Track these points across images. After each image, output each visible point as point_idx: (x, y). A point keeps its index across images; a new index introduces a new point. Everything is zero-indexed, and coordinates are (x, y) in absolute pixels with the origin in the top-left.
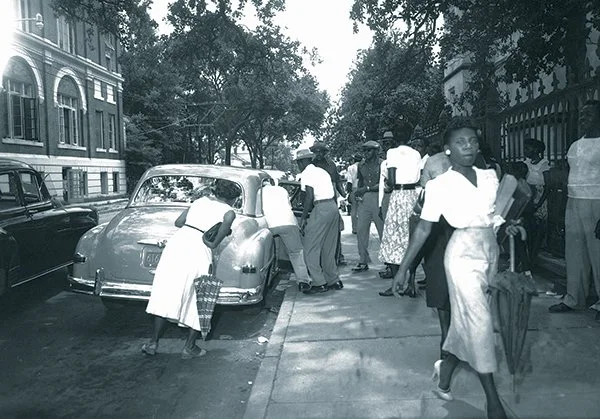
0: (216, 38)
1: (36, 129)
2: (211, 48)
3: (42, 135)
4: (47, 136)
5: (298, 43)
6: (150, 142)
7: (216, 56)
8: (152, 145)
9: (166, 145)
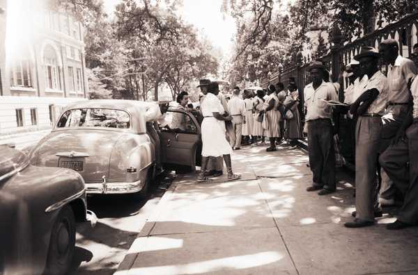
0: (143, 23)
1: (31, 80)
2: (141, 29)
3: (35, 84)
4: (38, 85)
5: (192, 26)
6: (105, 85)
7: (144, 34)
8: (106, 88)
9: (115, 87)
